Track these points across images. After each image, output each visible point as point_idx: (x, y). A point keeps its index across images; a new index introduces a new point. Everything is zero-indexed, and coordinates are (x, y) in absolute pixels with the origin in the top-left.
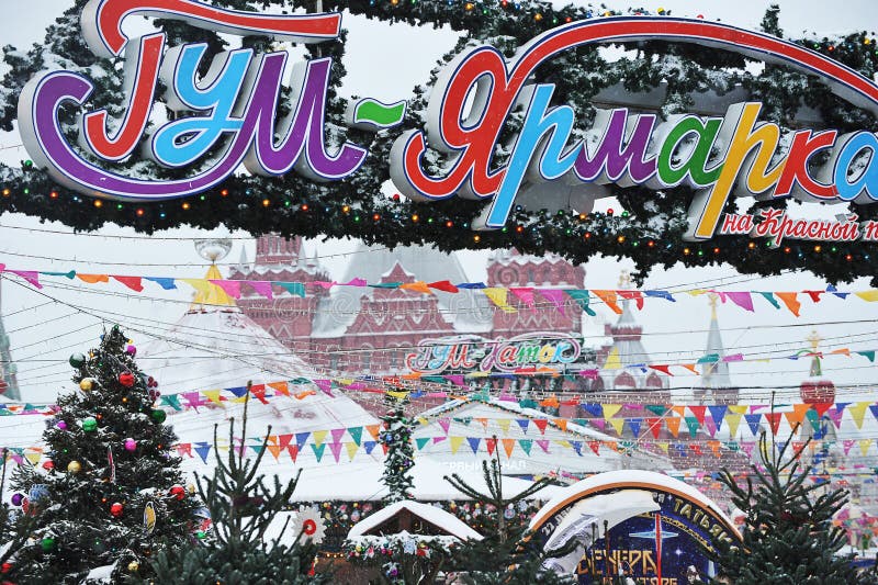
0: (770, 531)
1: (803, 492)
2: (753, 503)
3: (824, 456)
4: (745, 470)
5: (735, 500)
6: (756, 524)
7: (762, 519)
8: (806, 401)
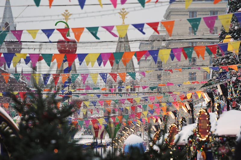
0: (34, 125)
1: (55, 102)
2: (26, 109)
3: (69, 82)
4: (23, 90)
5: (15, 108)
6: (27, 121)
7: (31, 118)
8: (61, 51)
